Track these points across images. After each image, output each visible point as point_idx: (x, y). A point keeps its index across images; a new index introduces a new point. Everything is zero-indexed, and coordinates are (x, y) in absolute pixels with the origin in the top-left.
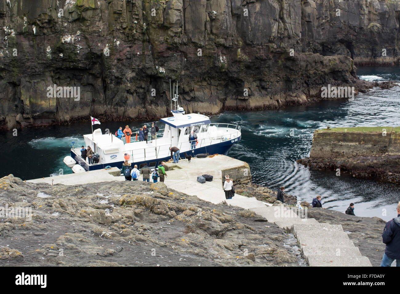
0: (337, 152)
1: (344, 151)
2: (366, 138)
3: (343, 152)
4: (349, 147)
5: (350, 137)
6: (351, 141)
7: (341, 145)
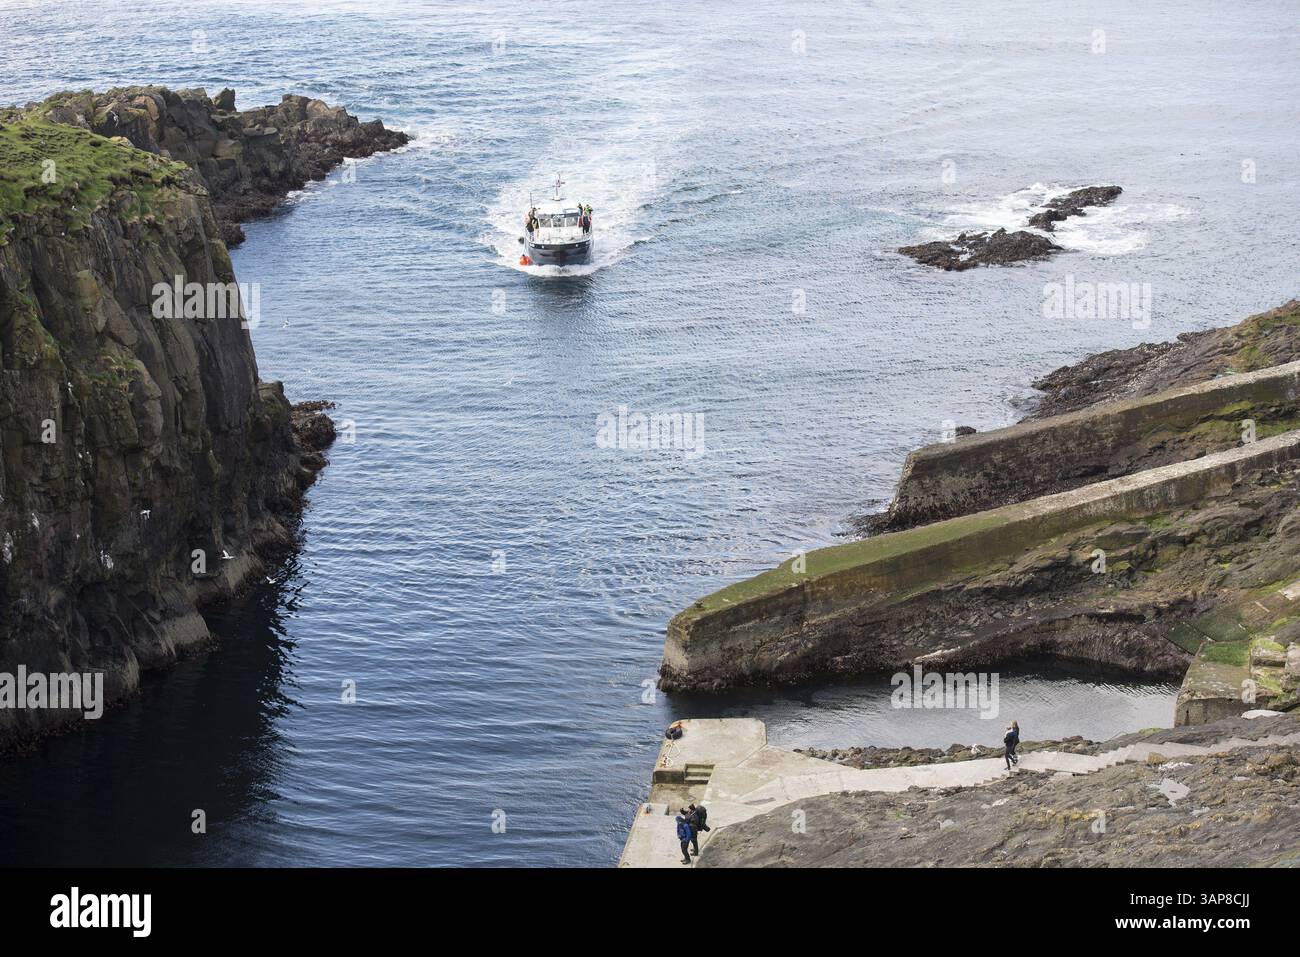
0: (730, 649)
1: (741, 641)
2: (769, 605)
3: (740, 645)
4: (747, 632)
5: (744, 612)
6: (747, 619)
7: (735, 632)
